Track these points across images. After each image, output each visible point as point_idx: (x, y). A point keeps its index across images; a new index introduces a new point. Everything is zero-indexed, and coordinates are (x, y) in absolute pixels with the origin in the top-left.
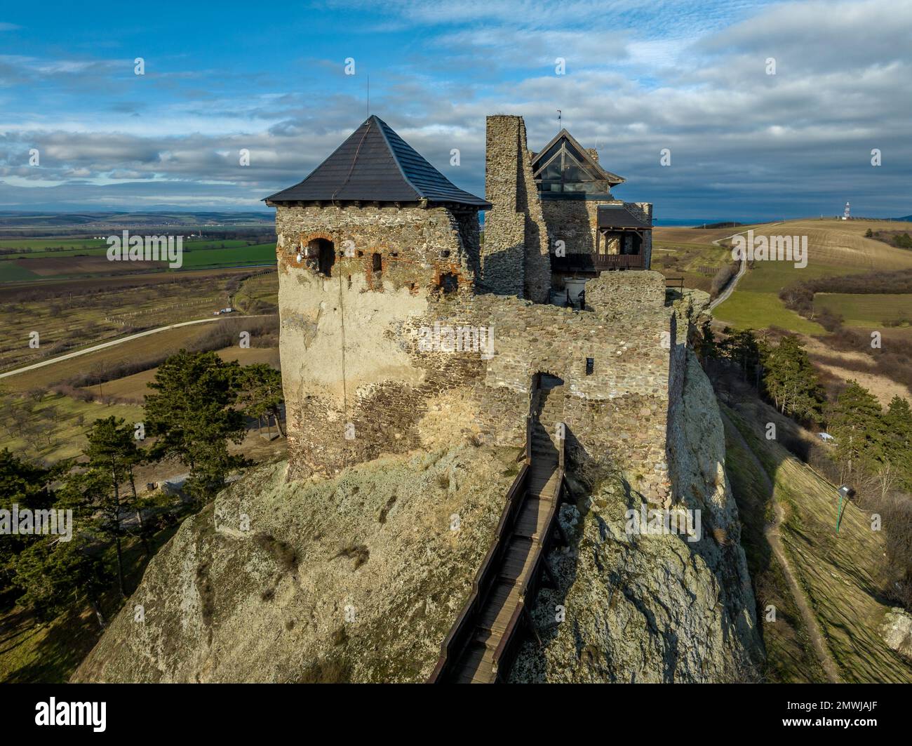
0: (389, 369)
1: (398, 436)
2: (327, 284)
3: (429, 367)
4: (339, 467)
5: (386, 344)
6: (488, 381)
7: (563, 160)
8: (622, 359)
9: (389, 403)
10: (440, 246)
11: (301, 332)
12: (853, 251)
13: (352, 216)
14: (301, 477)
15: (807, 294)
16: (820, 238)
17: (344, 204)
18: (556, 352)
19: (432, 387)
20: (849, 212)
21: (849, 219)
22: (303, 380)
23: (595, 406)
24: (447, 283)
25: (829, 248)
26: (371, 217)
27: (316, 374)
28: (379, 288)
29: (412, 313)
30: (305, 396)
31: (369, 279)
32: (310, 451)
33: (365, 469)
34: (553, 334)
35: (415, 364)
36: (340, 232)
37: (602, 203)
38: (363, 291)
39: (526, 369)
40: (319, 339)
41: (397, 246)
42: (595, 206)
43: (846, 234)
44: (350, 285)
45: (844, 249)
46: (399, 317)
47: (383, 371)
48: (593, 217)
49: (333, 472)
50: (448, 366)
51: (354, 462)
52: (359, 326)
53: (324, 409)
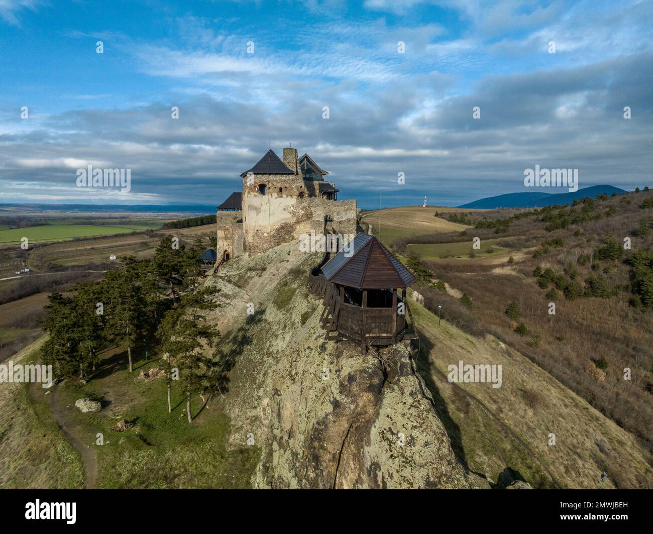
0: (285, 219)
1: (287, 237)
2: (264, 196)
3: (297, 217)
4: (268, 250)
5: (284, 212)
6: (313, 219)
7: (305, 165)
8: (346, 210)
9: (284, 228)
10: (299, 185)
11: (255, 211)
12: (428, 224)
13: (272, 177)
14: (254, 255)
15: (403, 244)
16: (411, 217)
17: (270, 174)
18: (330, 210)
19: (298, 222)
20: (426, 203)
21: (426, 206)
22: (255, 226)
23: (340, 222)
24: (301, 195)
25: (416, 222)
26: (279, 177)
27: (260, 223)
28: (282, 197)
29: (291, 203)
30: (256, 230)
31: (278, 194)
32: (257, 247)
33: (277, 248)
34: (329, 206)
35: (292, 216)
36: (269, 182)
37: (320, 182)
38: (276, 198)
39: (323, 215)
40: (261, 213)
41: (287, 185)
42: (318, 183)
43: (425, 215)
44: (272, 196)
45: (423, 223)
46: (288, 204)
47: (283, 220)
48: (317, 187)
49: (266, 251)
50: (302, 216)
51: (273, 247)
52: (275, 208)
53: (263, 233)
